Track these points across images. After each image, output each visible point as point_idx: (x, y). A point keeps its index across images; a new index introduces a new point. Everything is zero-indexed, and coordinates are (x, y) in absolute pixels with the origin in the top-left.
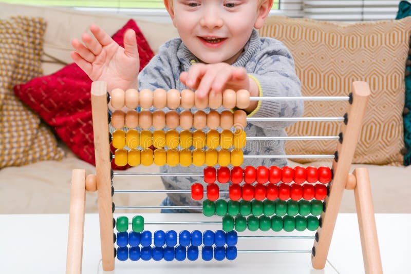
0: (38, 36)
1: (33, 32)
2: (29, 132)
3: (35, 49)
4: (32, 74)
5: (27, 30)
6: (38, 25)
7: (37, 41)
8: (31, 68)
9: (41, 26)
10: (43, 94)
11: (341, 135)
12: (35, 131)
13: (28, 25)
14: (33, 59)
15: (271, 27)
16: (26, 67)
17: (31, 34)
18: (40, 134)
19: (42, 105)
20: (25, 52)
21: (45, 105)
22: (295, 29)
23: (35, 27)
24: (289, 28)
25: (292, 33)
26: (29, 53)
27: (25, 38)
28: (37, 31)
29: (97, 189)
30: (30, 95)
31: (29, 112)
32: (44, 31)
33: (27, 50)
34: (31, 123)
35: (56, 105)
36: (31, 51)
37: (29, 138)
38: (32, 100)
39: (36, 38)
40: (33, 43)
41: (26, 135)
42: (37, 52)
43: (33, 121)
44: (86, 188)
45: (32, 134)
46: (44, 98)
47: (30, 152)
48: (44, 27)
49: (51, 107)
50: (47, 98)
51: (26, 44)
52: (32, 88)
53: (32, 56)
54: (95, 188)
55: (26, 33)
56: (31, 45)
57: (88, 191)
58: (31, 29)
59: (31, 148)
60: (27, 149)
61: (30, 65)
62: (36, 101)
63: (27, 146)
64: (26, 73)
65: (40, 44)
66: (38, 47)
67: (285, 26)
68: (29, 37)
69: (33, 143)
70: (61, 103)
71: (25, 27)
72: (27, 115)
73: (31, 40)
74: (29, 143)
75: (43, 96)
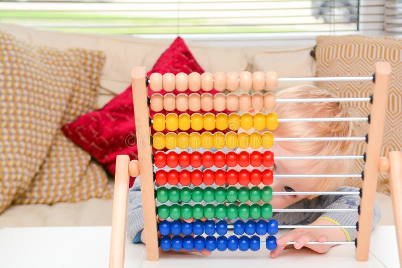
0: (95, 70)
1: (91, 66)
2: (78, 168)
3: (91, 84)
4: (86, 109)
5: (84, 64)
6: (96, 59)
7: (94, 76)
8: (86, 103)
9: (100, 59)
10: (94, 131)
12: (84, 168)
13: (86, 59)
14: (89, 94)
15: (346, 47)
16: (81, 101)
17: (89, 68)
18: (89, 170)
19: (93, 144)
20: (80, 86)
21: (96, 143)
22: (373, 48)
23: (93, 60)
24: (366, 46)
25: (370, 52)
26: (85, 88)
27: (82, 72)
28: (95, 65)
30: (80, 134)
31: (80, 149)
32: (102, 65)
33: (83, 84)
34: (80, 160)
35: (107, 142)
36: (88, 86)
37: (77, 173)
38: (83, 138)
39: (93, 72)
40: (90, 77)
41: (74, 171)
42: (93, 87)
43: (83, 157)
45: (81, 170)
46: (95, 136)
47: (77, 188)
48: (102, 61)
49: (102, 145)
50: (98, 136)
51: (83, 78)
52: (82, 126)
53: (88, 91)
55: (83, 67)
56: (88, 80)
58: (89, 63)
59: (79, 184)
60: (74, 185)
61: (85, 99)
62: (86, 139)
63: (74, 182)
64: (80, 108)
65: (97, 79)
66: (94, 82)
67: (362, 45)
68: (86, 71)
69: (81, 180)
70: (113, 139)
71: (83, 61)
72: (77, 151)
73: (88, 74)
74: (77, 179)
75: (94, 134)
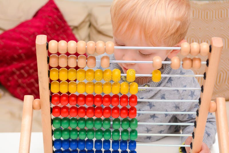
11: (205, 74)
29: (40, 108)
44: (33, 108)
54: (39, 108)
57: (34, 109)
